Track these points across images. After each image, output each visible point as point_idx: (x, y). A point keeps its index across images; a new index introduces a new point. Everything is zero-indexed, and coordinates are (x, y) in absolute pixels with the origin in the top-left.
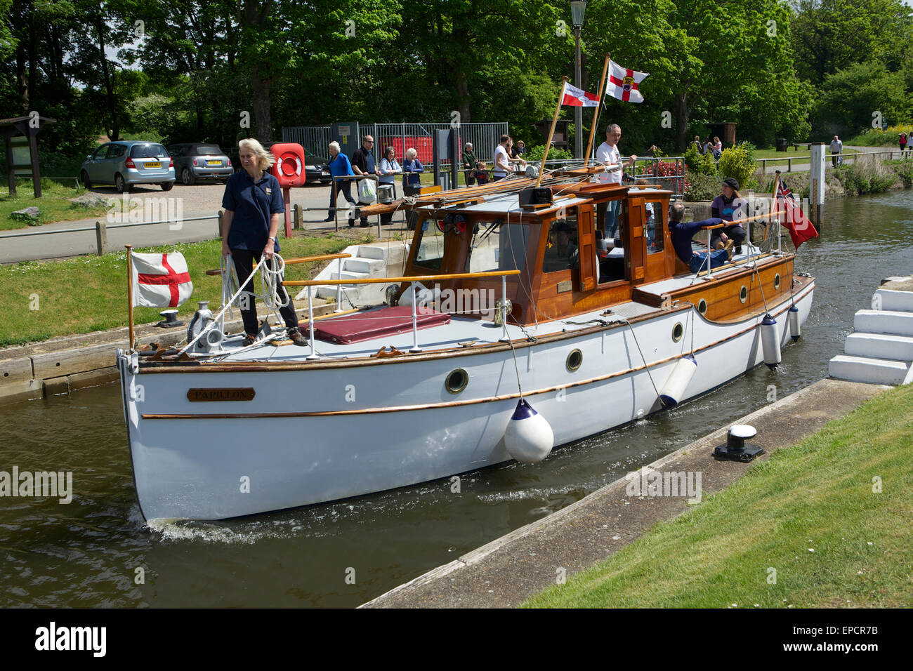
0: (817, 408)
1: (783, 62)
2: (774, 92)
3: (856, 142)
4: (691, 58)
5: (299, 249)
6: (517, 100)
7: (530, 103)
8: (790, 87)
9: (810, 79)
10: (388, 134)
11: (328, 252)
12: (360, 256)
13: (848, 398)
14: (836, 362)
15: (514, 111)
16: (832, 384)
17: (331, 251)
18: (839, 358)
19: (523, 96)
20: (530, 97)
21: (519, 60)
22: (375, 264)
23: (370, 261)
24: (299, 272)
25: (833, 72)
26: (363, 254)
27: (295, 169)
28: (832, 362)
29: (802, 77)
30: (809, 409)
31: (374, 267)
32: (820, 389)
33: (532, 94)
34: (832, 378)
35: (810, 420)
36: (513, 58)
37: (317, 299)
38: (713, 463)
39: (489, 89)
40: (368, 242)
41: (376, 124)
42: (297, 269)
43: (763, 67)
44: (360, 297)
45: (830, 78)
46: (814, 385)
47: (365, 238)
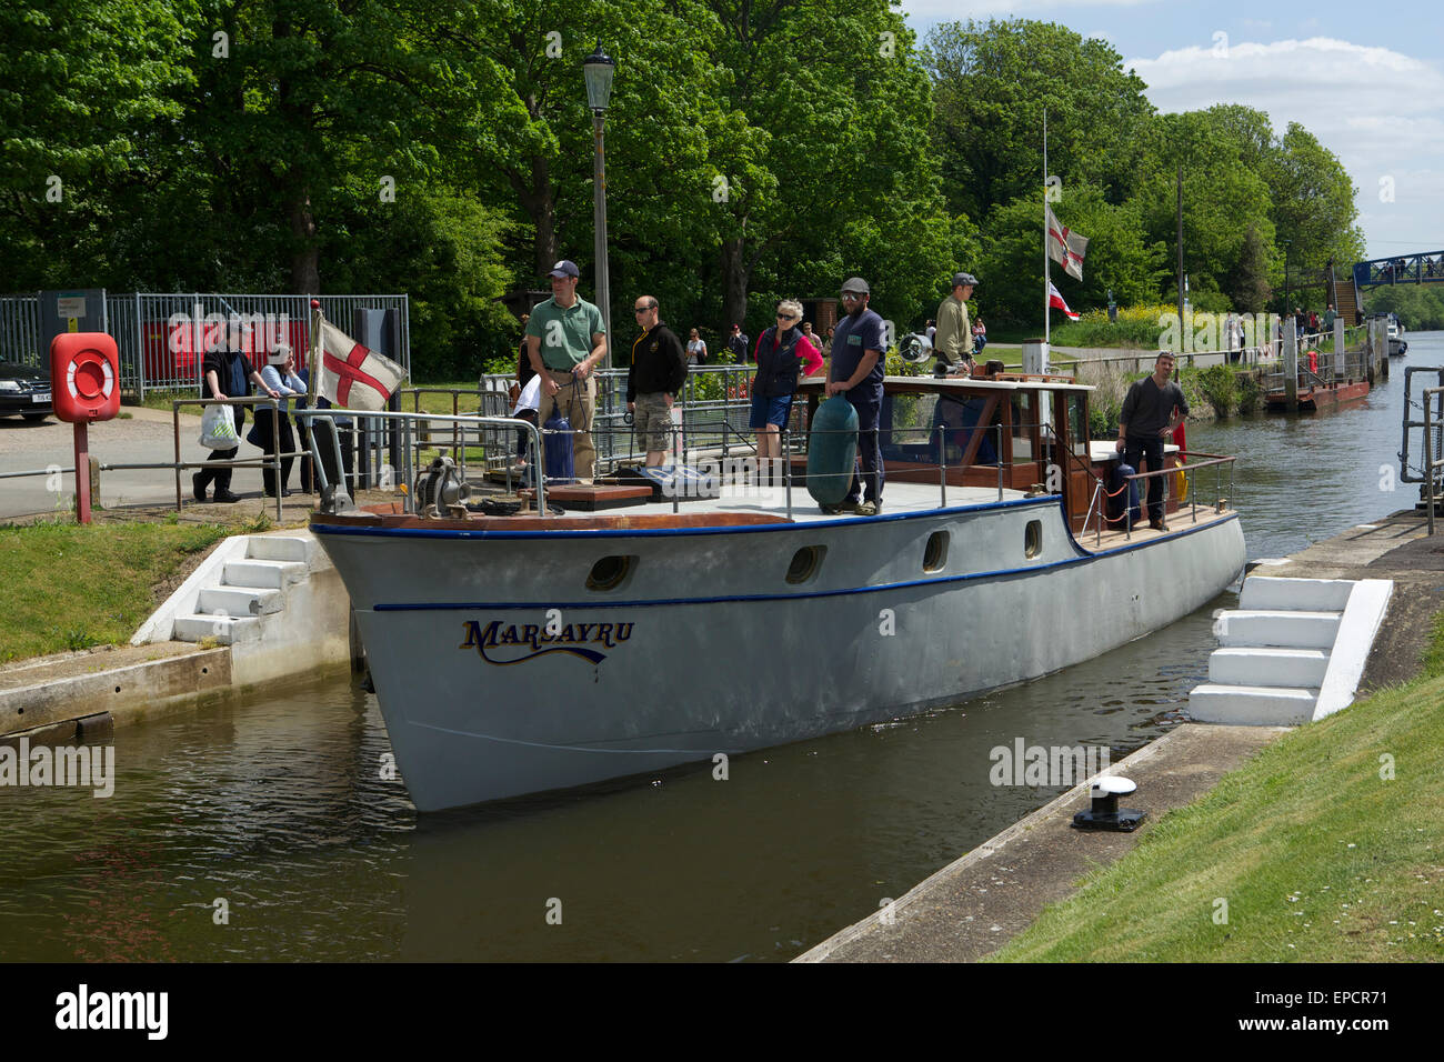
0: (1194, 760)
1: (923, 181)
2: (907, 237)
3: (1060, 339)
4: (752, 169)
5: (120, 545)
6: (417, 249)
7: (446, 256)
8: (937, 227)
9: (968, 214)
10: (158, 316)
11: (183, 549)
12: (251, 557)
13: (1234, 748)
14: (1201, 695)
15: (415, 273)
16: (1198, 729)
17: (188, 548)
18: (1201, 689)
19: (431, 240)
20: (444, 242)
21: (429, 168)
22: (290, 571)
23: (281, 565)
24: (129, 590)
25: (1005, 202)
26: (257, 550)
27: (101, 383)
28: (1193, 695)
29: (954, 210)
30: (1182, 763)
31: (289, 577)
32: (1184, 737)
33: (450, 237)
34: (1193, 721)
35: (1193, 776)
36: (418, 164)
37: (177, 643)
38: (1078, 837)
39: (356, 223)
40: (259, 529)
41: (139, 295)
42: (124, 585)
43: (889, 187)
44: (264, 636)
45: (1003, 212)
46: (1174, 733)
47: (254, 523)
